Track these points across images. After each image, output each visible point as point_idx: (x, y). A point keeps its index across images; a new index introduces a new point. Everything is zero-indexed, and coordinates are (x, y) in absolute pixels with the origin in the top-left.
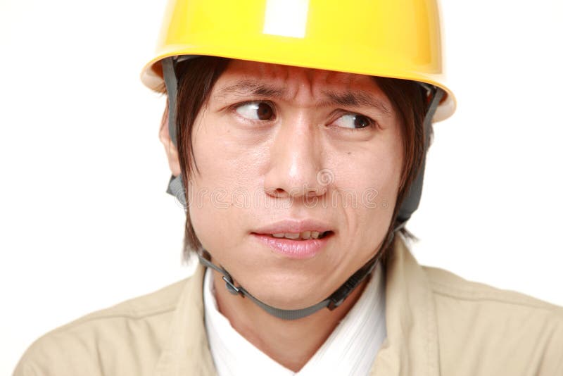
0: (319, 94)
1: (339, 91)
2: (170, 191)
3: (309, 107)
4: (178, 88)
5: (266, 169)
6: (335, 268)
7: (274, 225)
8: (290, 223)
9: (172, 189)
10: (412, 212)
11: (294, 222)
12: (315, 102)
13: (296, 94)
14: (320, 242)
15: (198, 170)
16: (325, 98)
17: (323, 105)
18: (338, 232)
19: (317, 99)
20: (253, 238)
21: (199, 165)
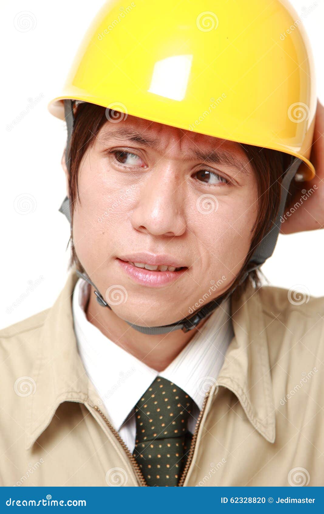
0: (187, 150)
1: (204, 149)
2: (61, 210)
3: (176, 159)
4: (74, 126)
5: (135, 206)
6: (186, 298)
7: (134, 255)
8: (147, 255)
9: (63, 208)
10: (266, 258)
11: (151, 255)
12: (182, 156)
13: (167, 147)
14: (172, 275)
15: (79, 200)
16: (191, 154)
17: (189, 159)
18: (192, 268)
19: (185, 154)
20: (117, 263)
21: (80, 195)
